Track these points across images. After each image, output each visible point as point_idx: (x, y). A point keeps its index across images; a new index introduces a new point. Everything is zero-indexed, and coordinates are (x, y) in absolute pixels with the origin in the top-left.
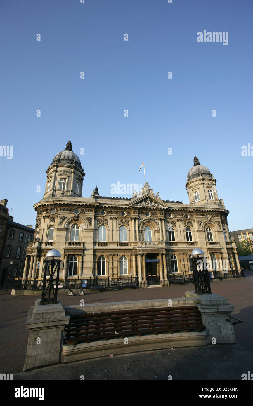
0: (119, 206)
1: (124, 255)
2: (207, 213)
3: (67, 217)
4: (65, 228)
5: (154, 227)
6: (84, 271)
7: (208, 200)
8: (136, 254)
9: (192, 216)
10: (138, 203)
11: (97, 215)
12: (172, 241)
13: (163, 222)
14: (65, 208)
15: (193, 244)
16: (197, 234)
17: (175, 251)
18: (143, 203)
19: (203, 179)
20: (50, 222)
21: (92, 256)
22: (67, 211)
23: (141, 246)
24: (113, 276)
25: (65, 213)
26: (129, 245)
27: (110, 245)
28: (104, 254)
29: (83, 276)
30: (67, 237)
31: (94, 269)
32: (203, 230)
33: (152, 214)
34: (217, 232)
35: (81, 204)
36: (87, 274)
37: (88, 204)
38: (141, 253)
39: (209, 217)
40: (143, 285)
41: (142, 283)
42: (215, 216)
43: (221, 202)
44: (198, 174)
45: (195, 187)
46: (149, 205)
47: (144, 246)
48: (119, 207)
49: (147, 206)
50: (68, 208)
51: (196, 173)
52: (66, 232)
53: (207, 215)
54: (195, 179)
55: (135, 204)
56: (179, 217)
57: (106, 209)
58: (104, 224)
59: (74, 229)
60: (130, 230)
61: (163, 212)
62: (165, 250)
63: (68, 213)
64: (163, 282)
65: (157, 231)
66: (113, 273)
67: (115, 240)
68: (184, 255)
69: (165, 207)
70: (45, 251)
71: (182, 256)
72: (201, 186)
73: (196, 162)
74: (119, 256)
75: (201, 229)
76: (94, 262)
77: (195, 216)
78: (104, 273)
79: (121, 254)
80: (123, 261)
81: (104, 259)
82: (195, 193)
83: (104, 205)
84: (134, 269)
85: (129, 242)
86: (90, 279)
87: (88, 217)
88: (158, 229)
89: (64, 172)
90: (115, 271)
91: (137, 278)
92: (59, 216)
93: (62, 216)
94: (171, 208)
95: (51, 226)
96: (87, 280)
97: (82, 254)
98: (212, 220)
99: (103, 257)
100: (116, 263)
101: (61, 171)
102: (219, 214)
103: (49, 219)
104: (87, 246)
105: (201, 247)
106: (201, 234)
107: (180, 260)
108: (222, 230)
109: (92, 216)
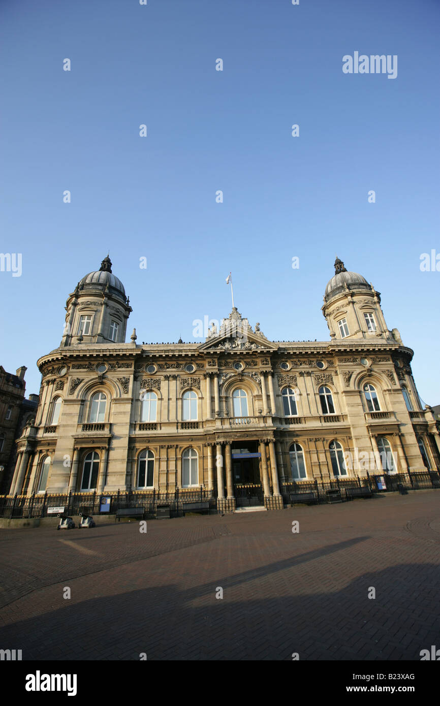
0: (180, 353)
1: (191, 447)
2: (363, 356)
3: (83, 380)
4: (79, 398)
5: (251, 389)
6: (109, 478)
7: (365, 332)
8: (213, 444)
9: (331, 363)
10: (216, 345)
11: (139, 372)
12: (291, 416)
13: (270, 378)
14: (81, 365)
15: (336, 419)
16: (344, 399)
17: (297, 436)
18: (227, 345)
19: (352, 295)
20: (56, 390)
21: (127, 451)
22: (84, 368)
23: (221, 427)
24: (167, 489)
25: (80, 372)
26: (201, 427)
27: (163, 428)
28: (152, 446)
29: (107, 489)
30: (81, 416)
31: (129, 474)
32: (357, 389)
33: (247, 364)
34: (387, 392)
35: (108, 353)
36: (115, 486)
37: (121, 353)
38: (221, 440)
39: (368, 363)
40: (226, 507)
41: (224, 502)
42: (380, 361)
43: (393, 335)
44: (342, 287)
45: (339, 311)
46: (240, 347)
47: (227, 426)
48: (180, 356)
49: (235, 349)
50: (87, 363)
51: (338, 286)
52: (80, 406)
53: (362, 358)
54: (337, 297)
55: (210, 347)
56: (304, 368)
57: (156, 361)
58: (153, 389)
59: (97, 401)
60: (202, 398)
61: (269, 359)
62: (271, 433)
63: (87, 372)
64: (269, 500)
65: (257, 396)
66: (167, 484)
67: (172, 418)
68: (317, 443)
69: (271, 348)
70: (42, 442)
71: (312, 444)
72: (350, 308)
73: (340, 267)
74: (181, 448)
75: (352, 387)
76: (130, 461)
77: (337, 363)
78: (150, 483)
79: (185, 445)
80: (189, 458)
81: (151, 455)
82: (340, 323)
83: (151, 353)
84: (210, 473)
85: (201, 420)
86: (117, 494)
87: (121, 376)
88: (260, 393)
89: (88, 304)
90: (172, 479)
91: (215, 492)
92: (69, 378)
93: (76, 379)
94: (285, 350)
95: (56, 397)
96: (111, 497)
97: (107, 446)
98: (375, 369)
99: (150, 452)
100: (174, 462)
101: (82, 303)
102: (389, 356)
103: (55, 386)
104: (117, 431)
105: (353, 425)
106: (352, 397)
107: (309, 452)
108: (398, 386)
109: (129, 375)
